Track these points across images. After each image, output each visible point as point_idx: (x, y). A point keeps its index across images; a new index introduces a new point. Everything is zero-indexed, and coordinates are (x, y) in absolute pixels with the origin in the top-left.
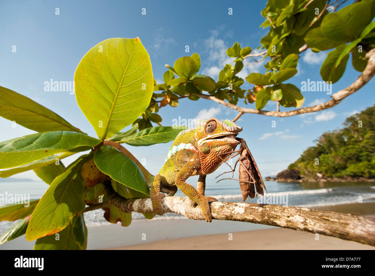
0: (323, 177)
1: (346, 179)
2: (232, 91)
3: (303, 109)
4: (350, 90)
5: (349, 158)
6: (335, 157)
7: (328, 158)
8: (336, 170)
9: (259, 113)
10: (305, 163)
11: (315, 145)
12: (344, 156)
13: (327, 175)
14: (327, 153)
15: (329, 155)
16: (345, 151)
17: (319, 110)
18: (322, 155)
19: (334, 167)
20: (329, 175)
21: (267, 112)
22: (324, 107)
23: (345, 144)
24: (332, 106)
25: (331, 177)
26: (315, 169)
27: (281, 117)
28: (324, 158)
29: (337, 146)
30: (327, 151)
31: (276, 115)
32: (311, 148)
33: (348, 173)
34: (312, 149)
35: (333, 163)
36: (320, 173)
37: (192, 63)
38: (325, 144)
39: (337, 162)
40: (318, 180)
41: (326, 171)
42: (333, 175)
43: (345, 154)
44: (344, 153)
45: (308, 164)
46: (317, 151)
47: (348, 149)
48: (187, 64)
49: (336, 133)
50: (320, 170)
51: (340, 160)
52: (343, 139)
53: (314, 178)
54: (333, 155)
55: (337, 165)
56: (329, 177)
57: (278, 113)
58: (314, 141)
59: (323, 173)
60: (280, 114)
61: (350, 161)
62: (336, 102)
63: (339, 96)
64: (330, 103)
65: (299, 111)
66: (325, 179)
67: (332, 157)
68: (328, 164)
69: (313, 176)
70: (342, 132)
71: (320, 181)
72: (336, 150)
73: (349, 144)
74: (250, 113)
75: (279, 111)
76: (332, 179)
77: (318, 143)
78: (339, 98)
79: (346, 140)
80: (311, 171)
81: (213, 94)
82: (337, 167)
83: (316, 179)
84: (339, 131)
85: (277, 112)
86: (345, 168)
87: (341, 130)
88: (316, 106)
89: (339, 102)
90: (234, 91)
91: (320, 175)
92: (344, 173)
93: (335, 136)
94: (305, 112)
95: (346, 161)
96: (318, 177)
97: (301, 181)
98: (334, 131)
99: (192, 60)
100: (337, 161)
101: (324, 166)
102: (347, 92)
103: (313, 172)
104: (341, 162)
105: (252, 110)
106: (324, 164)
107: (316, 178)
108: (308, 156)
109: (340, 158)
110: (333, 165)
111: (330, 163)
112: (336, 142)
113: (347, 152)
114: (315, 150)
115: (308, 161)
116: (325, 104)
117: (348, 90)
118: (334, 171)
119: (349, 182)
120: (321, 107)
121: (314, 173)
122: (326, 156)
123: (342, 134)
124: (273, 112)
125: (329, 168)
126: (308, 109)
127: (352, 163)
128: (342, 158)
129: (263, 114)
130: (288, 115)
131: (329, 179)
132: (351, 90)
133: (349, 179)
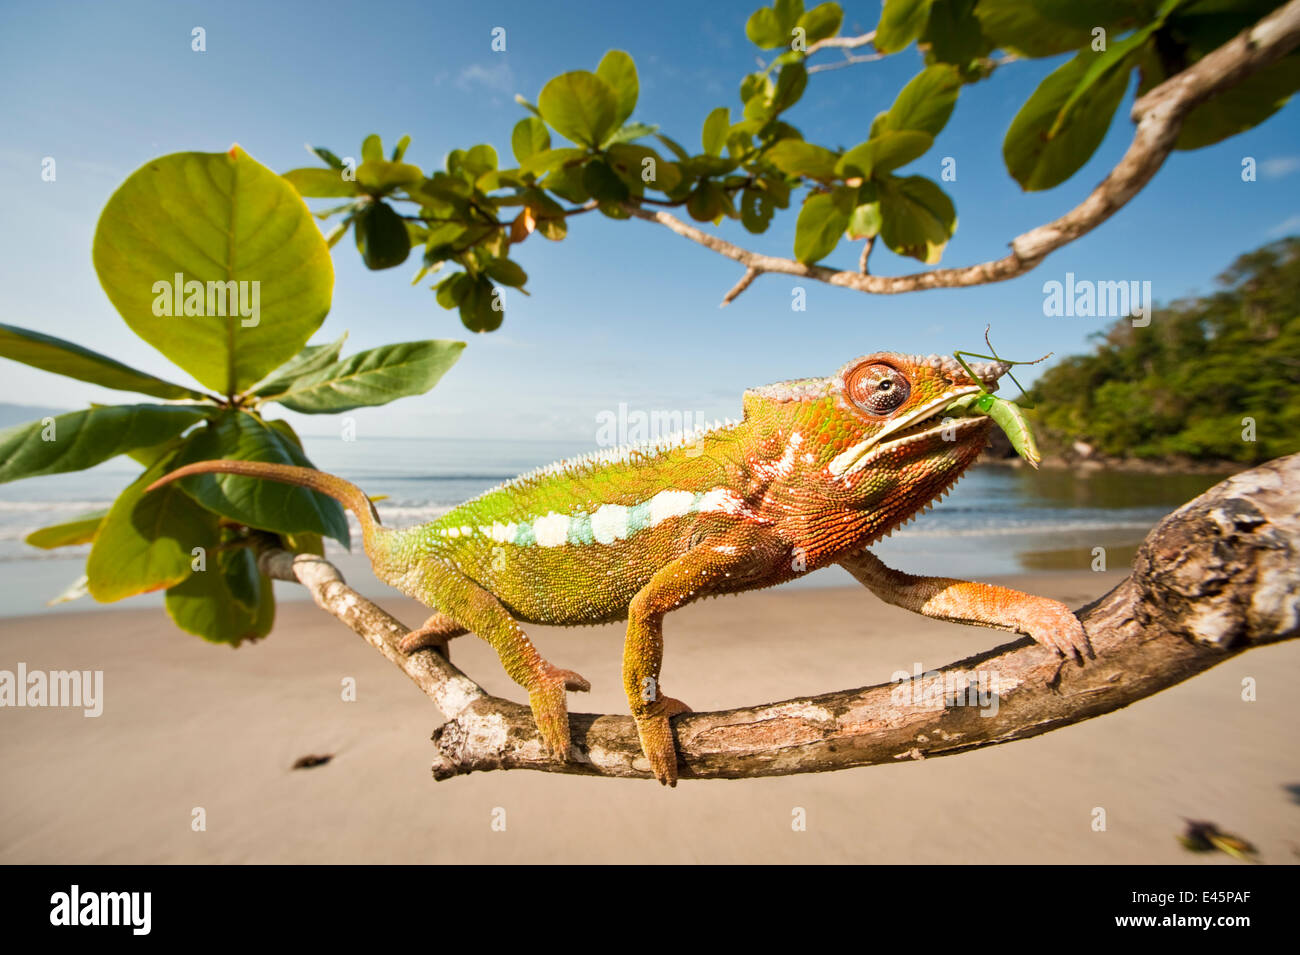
0: (1092, 457)
1: (1169, 464)
2: (753, 184)
3: (934, 273)
4: (1065, 228)
5: (1203, 399)
6: (1152, 394)
7: (1127, 395)
8: (1144, 435)
9: (807, 275)
10: (1044, 407)
11: (1089, 349)
12: (1188, 389)
13: (1108, 450)
14: (1127, 380)
15: (1133, 385)
16: (1195, 373)
17: (978, 283)
18: (1109, 386)
19: (1139, 427)
20: (1116, 448)
21: (834, 271)
22: (990, 275)
23: (1200, 348)
24: (1013, 275)
25: (1122, 456)
26: (1074, 427)
27: (869, 292)
28: (1111, 394)
29: (1171, 357)
30: (1131, 370)
31: (856, 284)
32: (1074, 359)
33: (1183, 446)
34: (1079, 364)
35: (1141, 411)
36: (1087, 440)
37: (601, 91)
38: (1127, 350)
39: (1153, 411)
40: (1075, 463)
41: (1109, 438)
42: (1131, 452)
43: (1194, 383)
44: (1188, 381)
45: (1053, 410)
46: (1094, 370)
47: (1209, 367)
48: (584, 95)
49: (1181, 309)
50: (1091, 433)
51: (1168, 403)
52: (1202, 332)
53: (1062, 456)
54: (1147, 385)
55: (1152, 418)
56: (1113, 456)
57: (861, 280)
58: (1090, 337)
59: (1097, 443)
60: (866, 281)
61: (1203, 408)
62: (1023, 264)
63: (1031, 246)
64: (1008, 263)
65: (921, 280)
66: (1099, 460)
67: (1143, 393)
68: (1121, 415)
69: (1062, 450)
70: (1203, 308)
71: (1078, 468)
72: (1161, 370)
73: (1217, 352)
74: (779, 271)
75: (867, 273)
76: (1122, 463)
77: (1103, 342)
78: (1030, 254)
79: (1210, 335)
80: (1059, 434)
81: (679, 198)
82: (1149, 425)
83: (1068, 461)
84: (1192, 305)
85: (861, 276)
86: (1175, 428)
87: (1204, 301)
88: (970, 269)
89: (1031, 263)
90: (760, 183)
91: (1083, 448)
92: (1169, 445)
93: (1173, 320)
94: (937, 284)
95: (1189, 407)
96: (1077, 454)
97: (1016, 463)
98: (1175, 302)
99: (599, 84)
100: (1157, 407)
101: (1108, 421)
102: (1054, 235)
103: (1065, 436)
104: (1170, 413)
105: (787, 264)
106: (1108, 414)
107: (1069, 455)
108: (1059, 385)
109: (1168, 396)
110: (1136, 419)
111: (1129, 411)
112: (1170, 341)
113: (1202, 380)
114: (1086, 369)
115: (1053, 403)
116: (995, 264)
117: (1058, 228)
118: (1137, 437)
119: (1180, 474)
120: (984, 272)
121: (1067, 442)
122: (1122, 388)
123: (1202, 317)
124: (847, 275)
125: (1121, 429)
126: (949, 278)
127: (1207, 416)
128: (1177, 397)
129: (820, 278)
130: (888, 290)
131: (1113, 462)
132: (1069, 228)
133: (1182, 466)
